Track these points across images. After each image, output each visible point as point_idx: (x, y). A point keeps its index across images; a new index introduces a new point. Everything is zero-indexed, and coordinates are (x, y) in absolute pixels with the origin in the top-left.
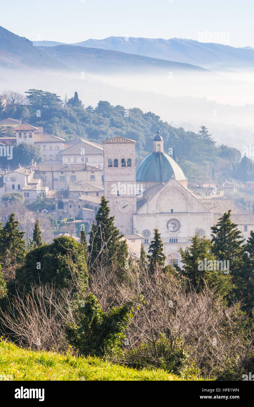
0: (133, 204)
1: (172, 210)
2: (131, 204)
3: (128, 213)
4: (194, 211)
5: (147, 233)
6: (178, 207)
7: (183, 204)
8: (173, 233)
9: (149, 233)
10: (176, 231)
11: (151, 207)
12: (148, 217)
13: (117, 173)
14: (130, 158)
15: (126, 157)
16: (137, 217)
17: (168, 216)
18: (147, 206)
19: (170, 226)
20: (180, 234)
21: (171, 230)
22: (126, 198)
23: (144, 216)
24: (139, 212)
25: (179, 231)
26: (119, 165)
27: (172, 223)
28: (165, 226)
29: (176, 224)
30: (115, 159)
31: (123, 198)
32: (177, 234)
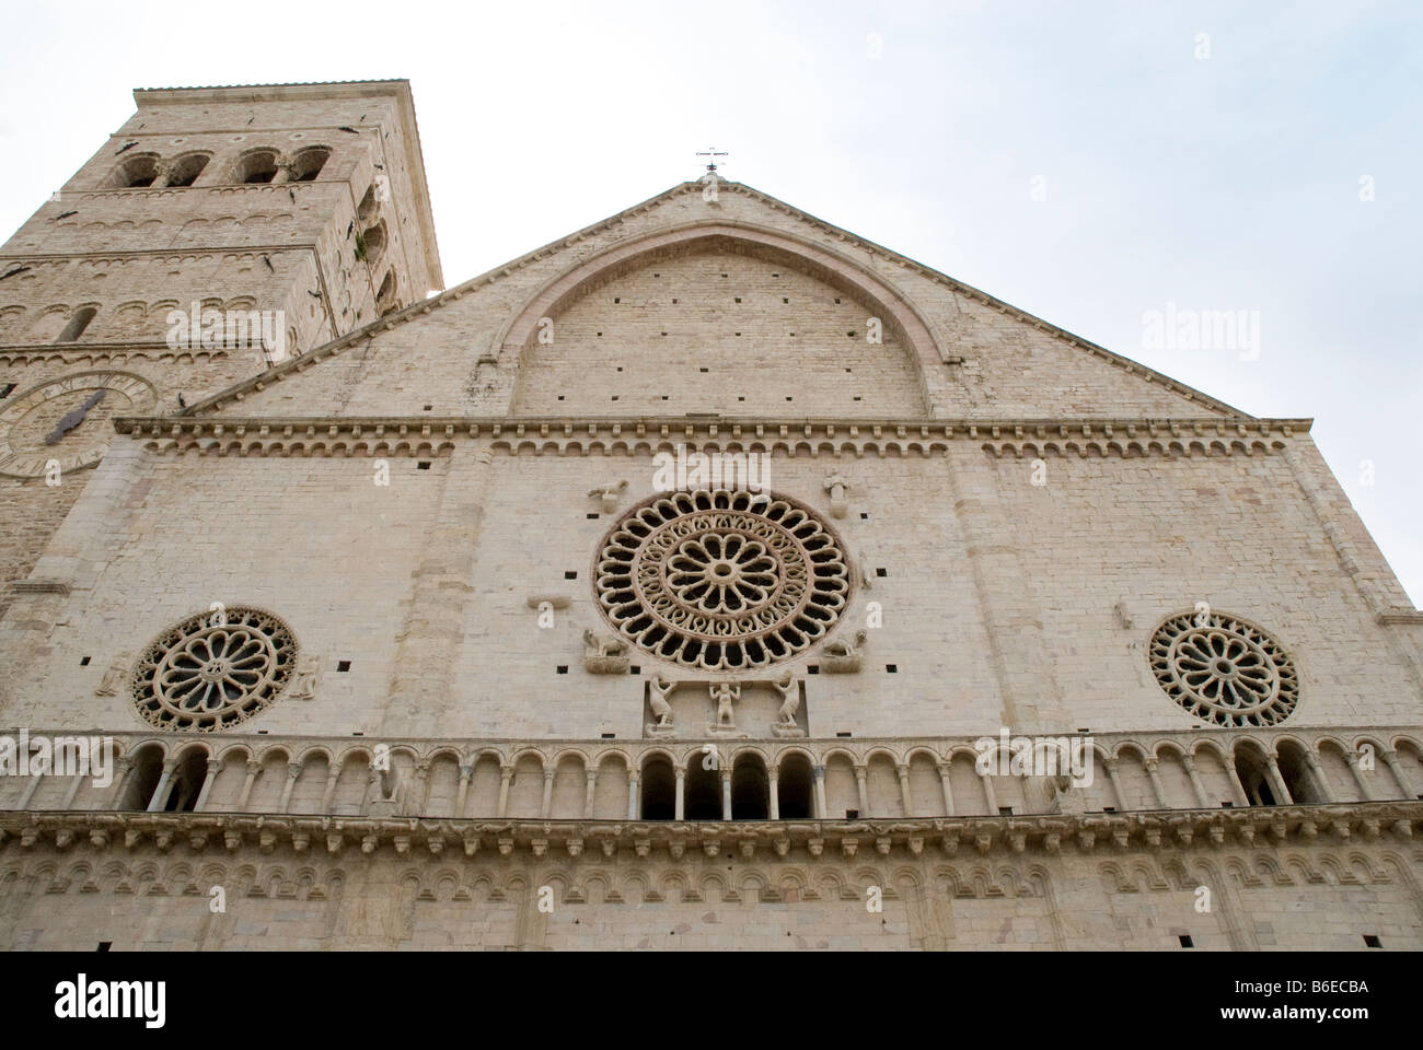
5: (219, 669)
6: (789, 399)
7: (849, 370)
8: (724, 668)
9: (272, 664)
10: (779, 650)
11: (408, 369)
12: (319, 459)
13: (154, 216)
14: (323, 147)
15: (290, 142)
16: (159, 455)
17: (631, 456)
18: (358, 362)
19: (668, 583)
20: (840, 681)
21: (688, 634)
22: (139, 355)
23: (267, 444)
24: (219, 407)
25: (819, 646)
26: (206, 175)
27: (701, 545)
28: (571, 575)
29: (762, 556)
30: (188, 153)
31: (97, 359)
32: (792, 696)
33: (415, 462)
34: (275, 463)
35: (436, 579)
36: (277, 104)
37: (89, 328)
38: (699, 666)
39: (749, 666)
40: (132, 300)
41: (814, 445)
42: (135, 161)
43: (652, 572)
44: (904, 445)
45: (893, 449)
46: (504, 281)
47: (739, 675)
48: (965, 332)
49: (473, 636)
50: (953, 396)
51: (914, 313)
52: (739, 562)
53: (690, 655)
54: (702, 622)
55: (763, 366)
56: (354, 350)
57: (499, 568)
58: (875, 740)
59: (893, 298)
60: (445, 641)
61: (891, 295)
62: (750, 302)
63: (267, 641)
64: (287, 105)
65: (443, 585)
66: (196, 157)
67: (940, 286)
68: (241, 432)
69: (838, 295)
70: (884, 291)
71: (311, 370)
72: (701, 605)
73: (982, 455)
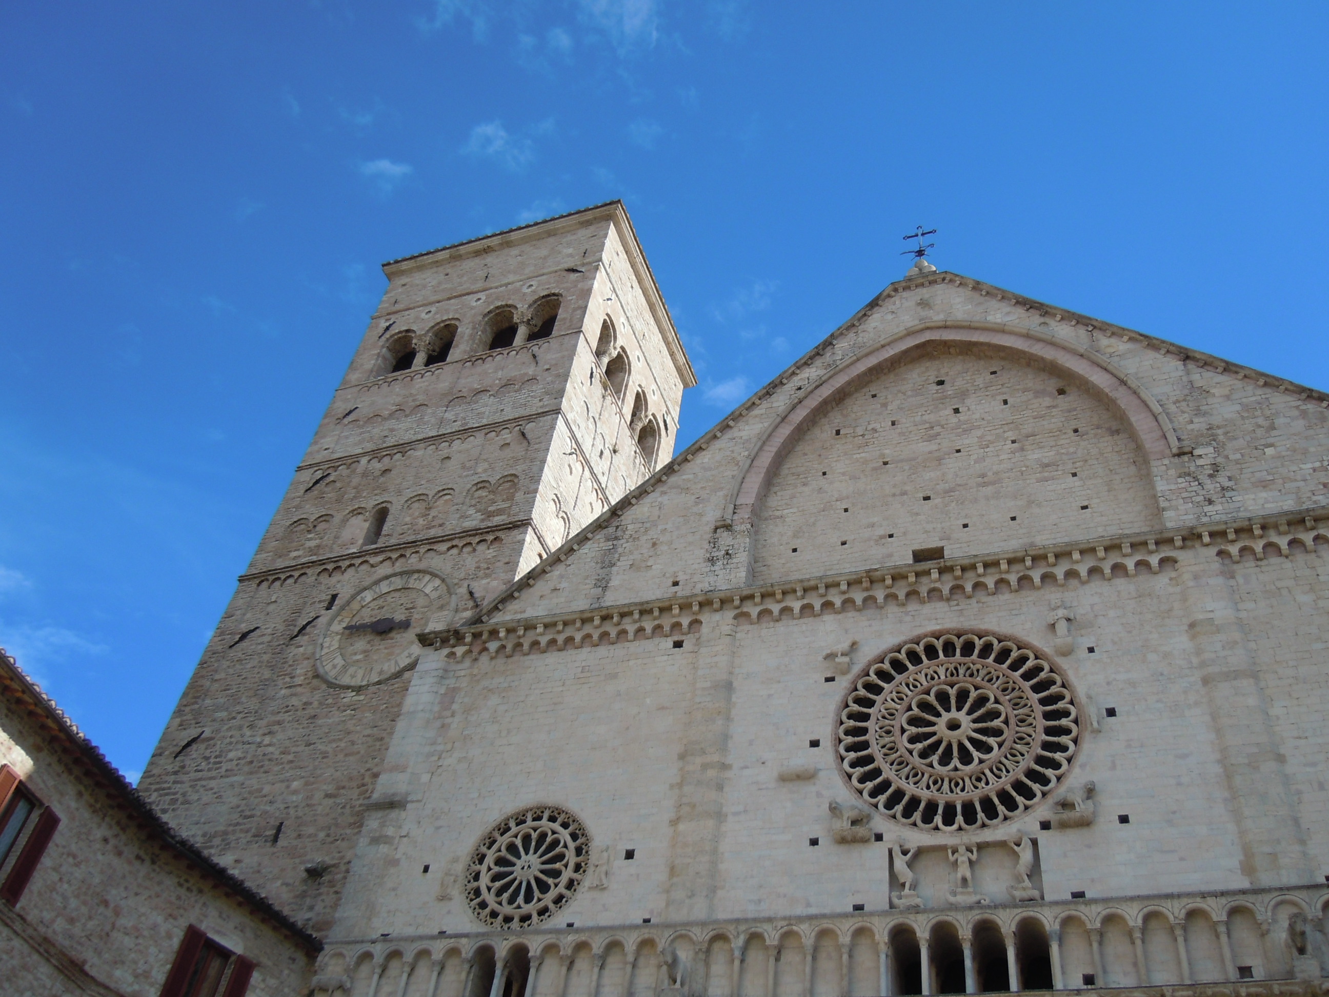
1: (925, 559)
2: (458, 593)
3: (398, 674)
5: (530, 864)
6: (1013, 519)
7: (1074, 475)
8: (960, 829)
9: (571, 857)
10: (1011, 805)
11: (654, 544)
12: (589, 649)
13: (421, 398)
14: (554, 294)
15: (524, 294)
16: (458, 662)
17: (859, 610)
18: (611, 543)
19: (903, 742)
20: (1073, 836)
21: (925, 795)
22: (429, 550)
23: (544, 640)
24: (500, 608)
25: (1050, 800)
26: (457, 346)
27: (932, 699)
28: (815, 744)
29: (990, 705)
30: (438, 323)
31: (397, 559)
32: (1026, 855)
33: (669, 643)
34: (552, 658)
35: (699, 760)
36: (506, 251)
37: (386, 529)
38: (937, 828)
39: (984, 825)
40: (415, 493)
41: (1036, 576)
42: (396, 340)
43: (888, 732)
44: (1130, 564)
45: (1118, 569)
46: (729, 434)
47: (975, 835)
48: (1198, 412)
49: (736, 814)
50: (1185, 495)
51: (1139, 397)
52: (969, 713)
53: (928, 818)
54: (937, 781)
55: (985, 484)
56: (605, 531)
57: (751, 743)
58: (1105, 900)
59: (1118, 383)
60: (711, 823)
61: (1115, 380)
62: (969, 409)
63: (565, 835)
64: (514, 251)
65: (705, 767)
66: (446, 326)
67: (1169, 358)
68: (521, 632)
69: (1060, 384)
70: (1107, 376)
71: (571, 559)
72: (935, 764)
73: (1216, 564)
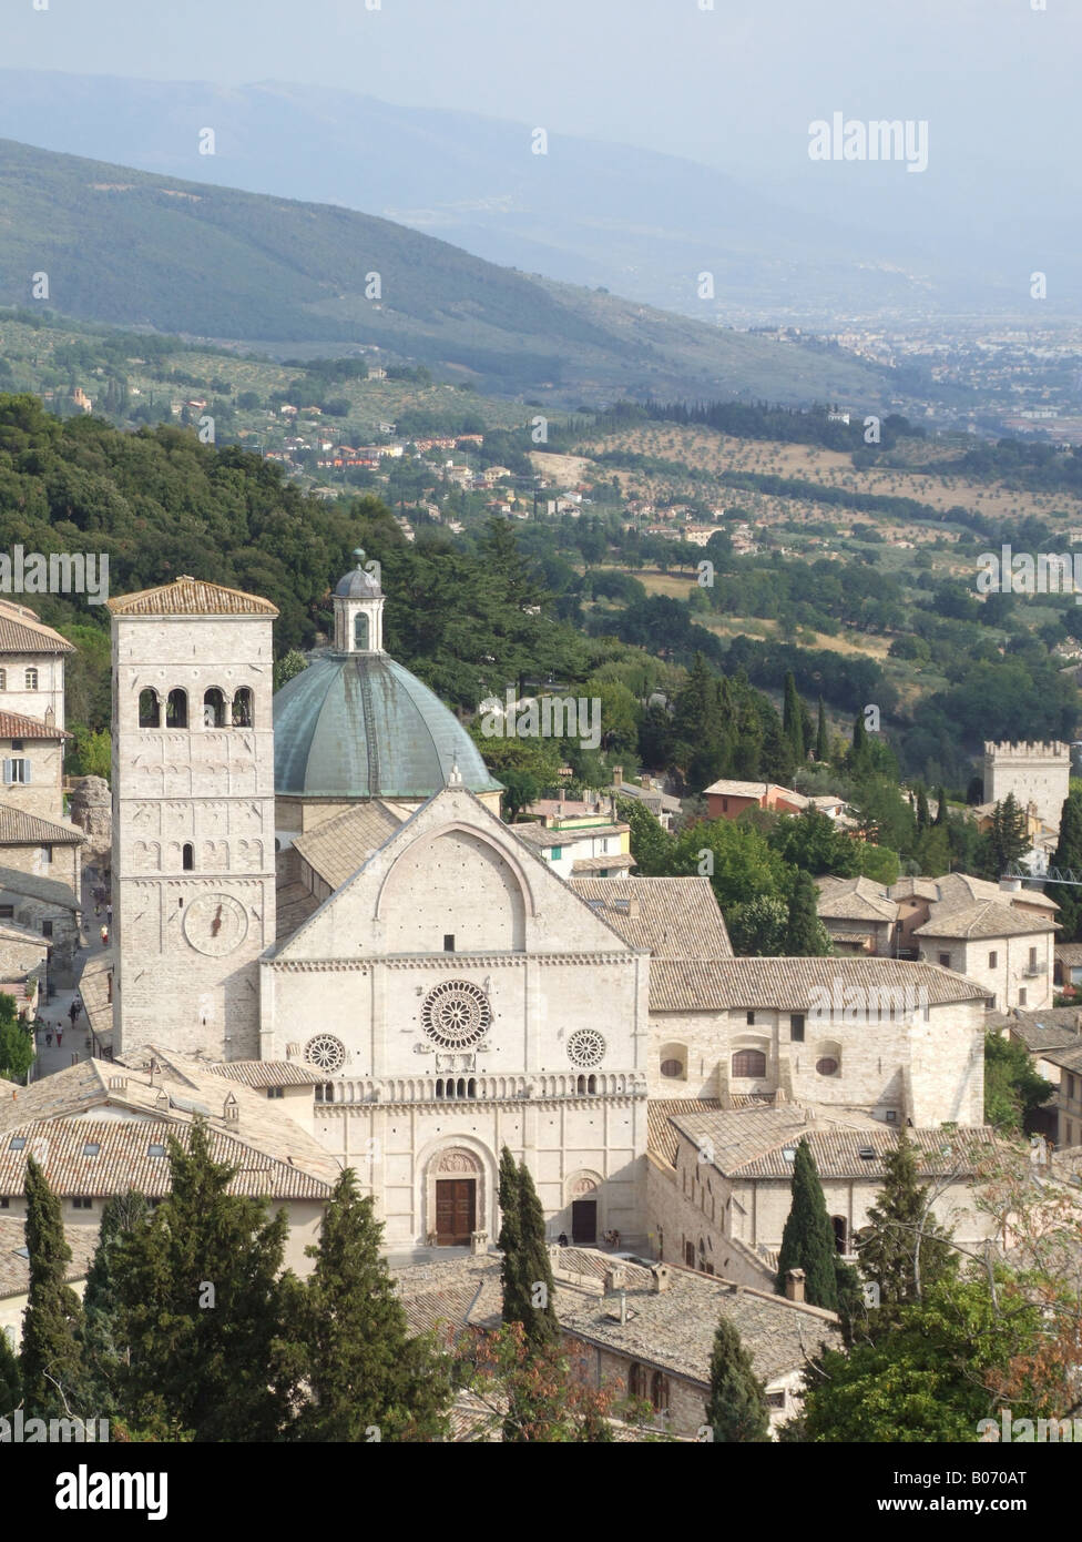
0: (258, 909)
1: (449, 942)
2: (249, 910)
3: (232, 952)
4: (555, 944)
5: (325, 1054)
6: (479, 926)
7: (501, 909)
8: (455, 1049)
9: (339, 1052)
10: (470, 1043)
13: (183, 760)
14: (247, 688)
15: (228, 681)
17: (428, 969)
19: (441, 1019)
20: (485, 1053)
21: (446, 1037)
22: (226, 881)
25: (480, 1043)
26: (191, 713)
27: (450, 1004)
28: (414, 1017)
29: (467, 1008)
30: (172, 687)
31: (209, 883)
32: (473, 1059)
33: (362, 973)
36: (201, 624)
37: (195, 862)
38: (449, 1048)
39: (462, 1048)
40: (205, 839)
41: (485, 963)
42: (147, 695)
43: (436, 1015)
44: (513, 963)
45: (510, 964)
47: (459, 1051)
49: (390, 1042)
50: (534, 934)
51: (528, 885)
52: (461, 1010)
53: (447, 1045)
54: (450, 1033)
55: (471, 907)
58: (490, 1073)
59: (522, 874)
62: (468, 866)
63: (335, 1045)
65: (380, 1026)
66: (179, 691)
67: (541, 867)
70: (520, 870)
72: (450, 1027)
73: (538, 967)
